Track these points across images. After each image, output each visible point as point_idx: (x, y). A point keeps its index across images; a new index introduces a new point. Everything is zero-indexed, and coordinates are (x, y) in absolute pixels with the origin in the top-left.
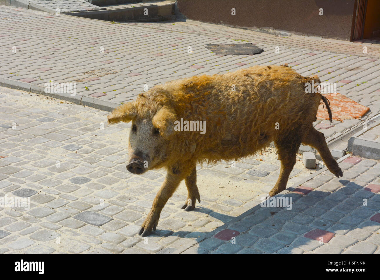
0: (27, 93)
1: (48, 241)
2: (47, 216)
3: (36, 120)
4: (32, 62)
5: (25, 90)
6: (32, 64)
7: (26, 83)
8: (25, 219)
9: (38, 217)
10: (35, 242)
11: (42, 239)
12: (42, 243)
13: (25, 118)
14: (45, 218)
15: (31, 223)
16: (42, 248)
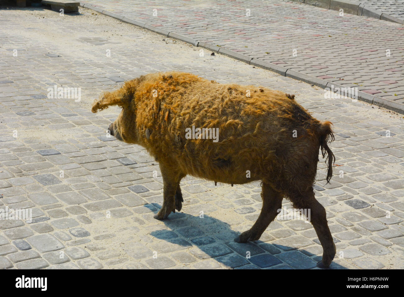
0: (369, 105)
1: (378, 256)
2: (378, 231)
3: (376, 133)
4: (377, 73)
5: (367, 102)
6: (377, 76)
7: (369, 94)
8: (355, 229)
9: (369, 230)
10: (364, 255)
11: (372, 252)
12: (371, 256)
13: (364, 129)
14: (376, 232)
15: (361, 235)
16: (371, 262)
